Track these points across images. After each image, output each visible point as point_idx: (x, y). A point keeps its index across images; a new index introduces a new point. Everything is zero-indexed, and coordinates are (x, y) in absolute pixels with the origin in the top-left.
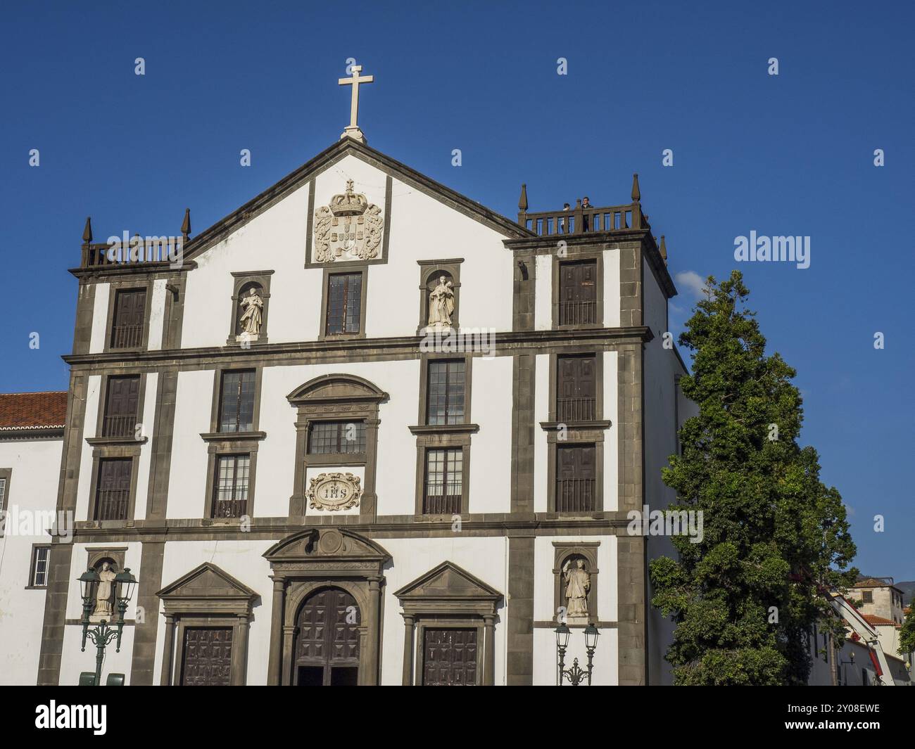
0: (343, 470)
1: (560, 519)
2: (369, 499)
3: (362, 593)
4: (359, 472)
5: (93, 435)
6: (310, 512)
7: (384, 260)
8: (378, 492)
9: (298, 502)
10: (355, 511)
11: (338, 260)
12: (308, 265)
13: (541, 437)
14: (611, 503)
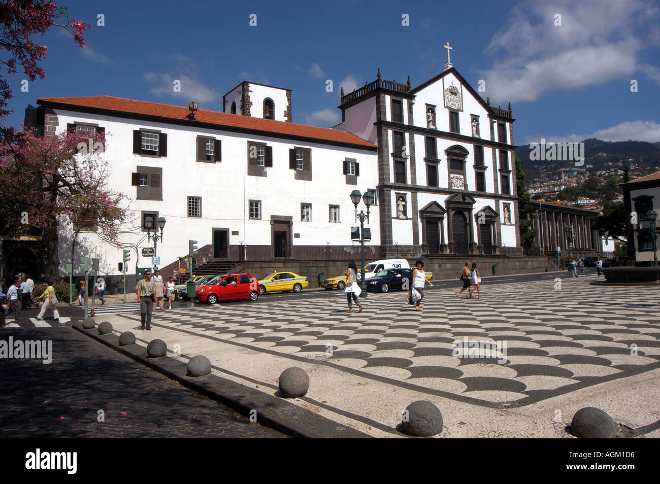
0: (459, 176)
1: (503, 196)
2: (466, 186)
3: (466, 214)
4: (462, 177)
5: (392, 152)
6: (453, 188)
7: (462, 111)
8: (467, 183)
9: (450, 184)
10: (463, 188)
11: (452, 107)
12: (445, 107)
13: (499, 173)
14: (512, 193)
